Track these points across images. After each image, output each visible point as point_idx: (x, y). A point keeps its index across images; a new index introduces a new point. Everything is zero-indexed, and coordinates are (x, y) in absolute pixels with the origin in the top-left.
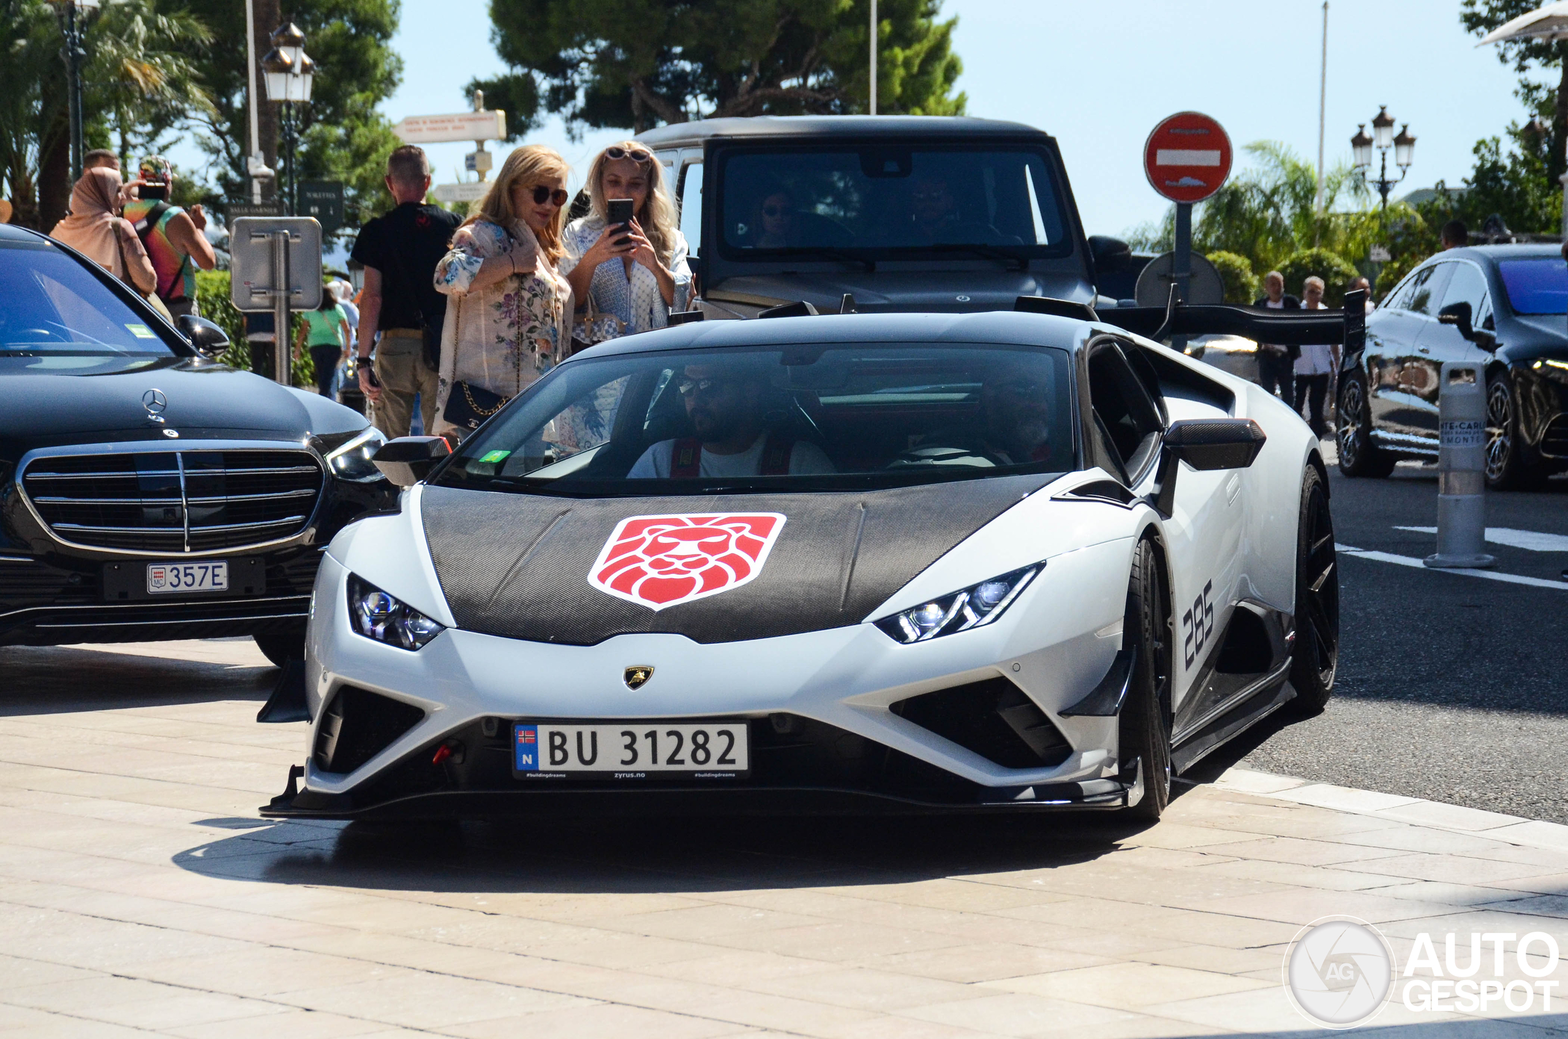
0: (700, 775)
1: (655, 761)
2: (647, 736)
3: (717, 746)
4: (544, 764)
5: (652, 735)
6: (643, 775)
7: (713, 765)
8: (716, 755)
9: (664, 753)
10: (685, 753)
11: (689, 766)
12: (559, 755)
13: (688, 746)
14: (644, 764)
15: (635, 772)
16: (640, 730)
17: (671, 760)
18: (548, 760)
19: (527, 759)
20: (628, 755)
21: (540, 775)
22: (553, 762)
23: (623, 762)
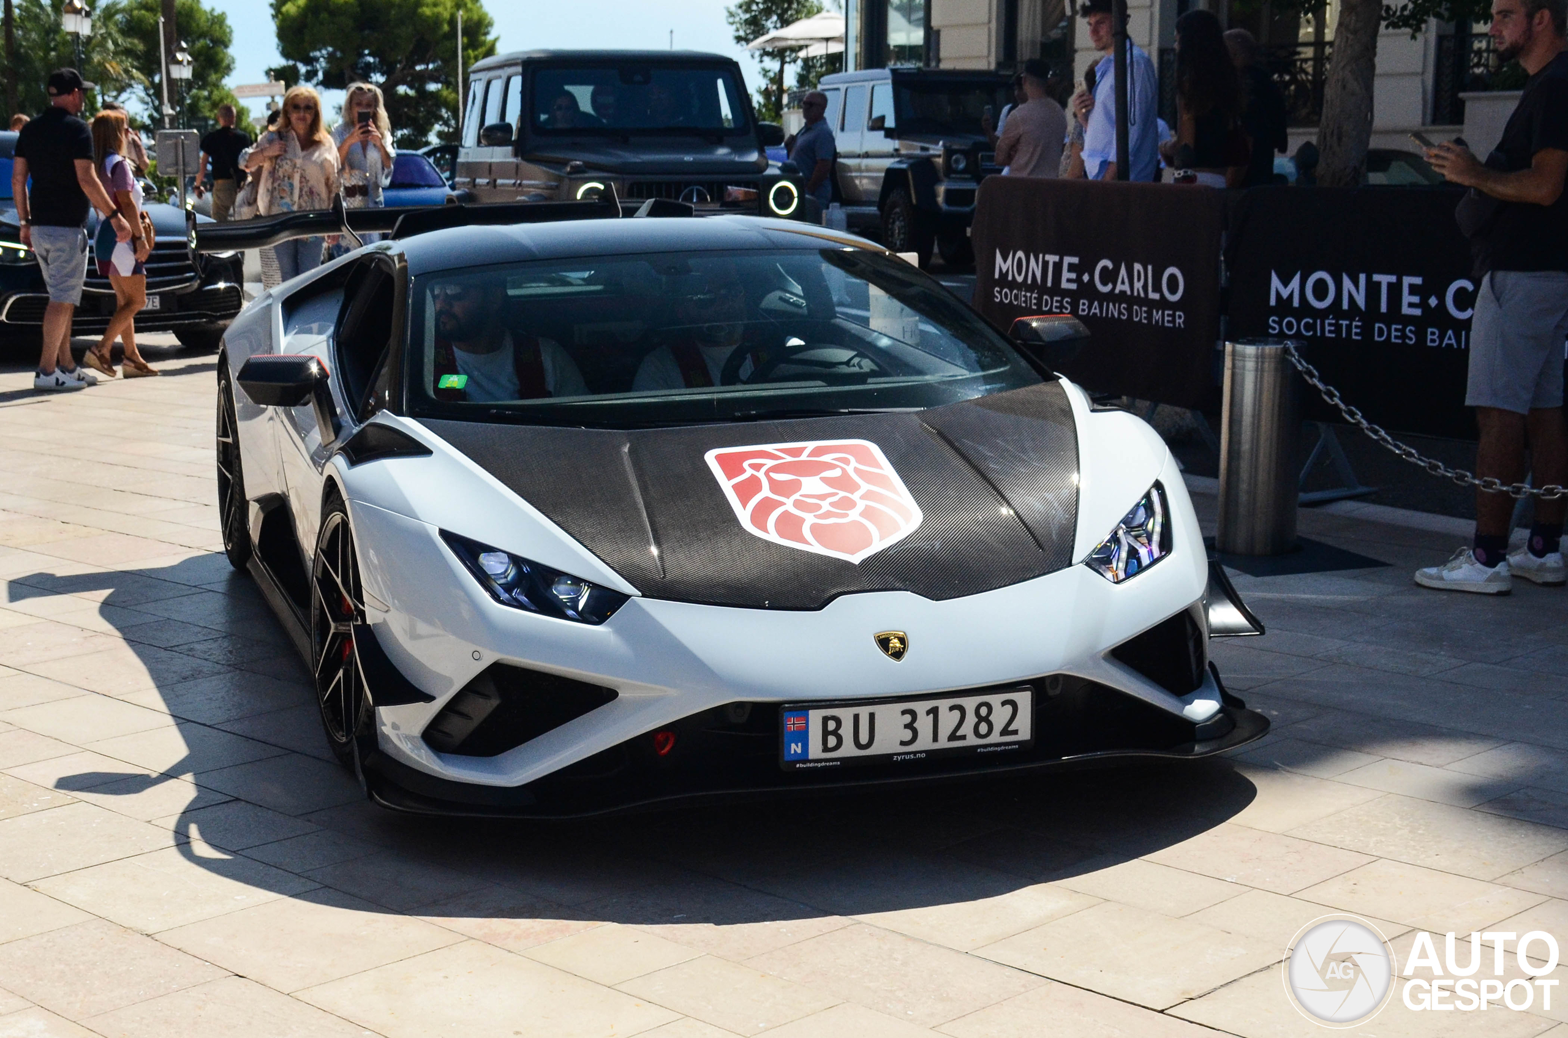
0: (982, 750)
1: (935, 739)
2: (928, 713)
3: (1000, 716)
4: (815, 750)
5: (934, 711)
6: (923, 755)
7: (995, 738)
8: (998, 727)
9: (945, 730)
10: (967, 729)
11: (972, 741)
12: (832, 741)
13: (971, 719)
14: (925, 742)
15: (915, 753)
16: (921, 707)
17: (953, 737)
18: (820, 747)
19: (796, 748)
20: (908, 735)
21: (812, 765)
22: (826, 749)
23: (903, 743)
